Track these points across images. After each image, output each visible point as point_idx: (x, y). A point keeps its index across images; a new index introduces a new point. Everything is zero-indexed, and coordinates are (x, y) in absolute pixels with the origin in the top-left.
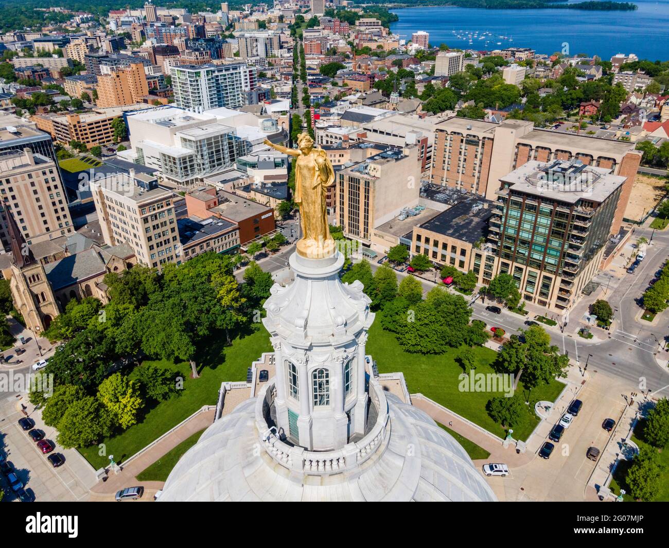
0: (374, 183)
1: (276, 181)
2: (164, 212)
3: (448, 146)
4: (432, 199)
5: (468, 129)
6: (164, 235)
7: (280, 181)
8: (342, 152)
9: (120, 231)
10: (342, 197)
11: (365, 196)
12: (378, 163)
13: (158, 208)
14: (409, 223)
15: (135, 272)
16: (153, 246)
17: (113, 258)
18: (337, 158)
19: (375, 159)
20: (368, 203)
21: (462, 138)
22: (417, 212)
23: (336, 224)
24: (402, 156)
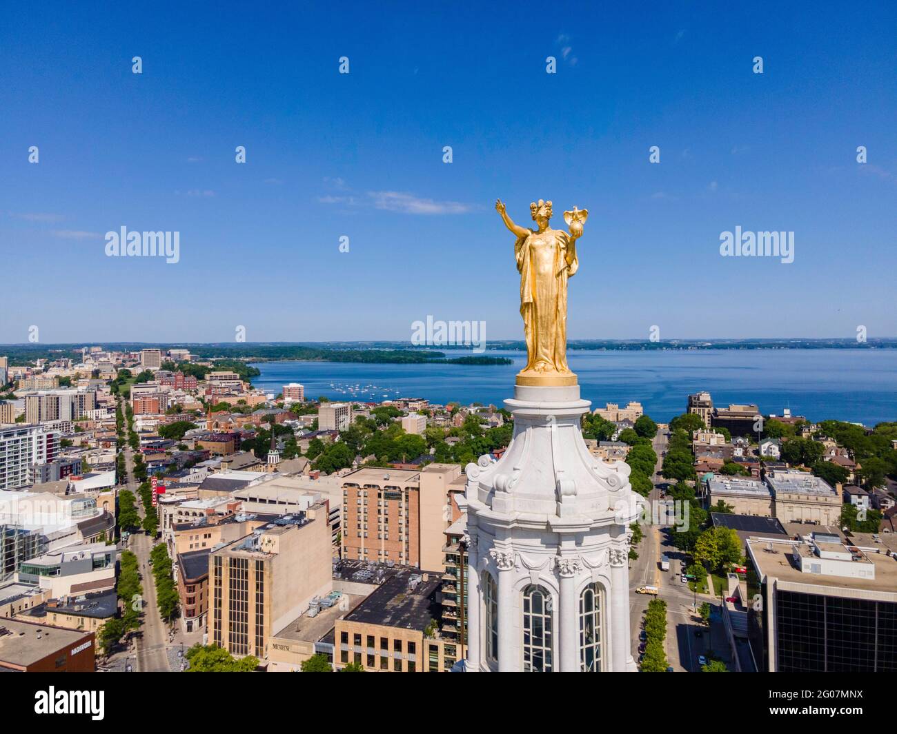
0: (270, 562)
1: (94, 591)
3: (362, 504)
4: (351, 580)
5: (385, 479)
7: (101, 590)
8: (208, 531)
10: (218, 593)
11: (257, 585)
12: (274, 533)
14: (325, 619)
18: (202, 539)
19: (268, 529)
20: (262, 595)
21: (379, 491)
22: (333, 601)
23: (207, 641)
24: (305, 521)
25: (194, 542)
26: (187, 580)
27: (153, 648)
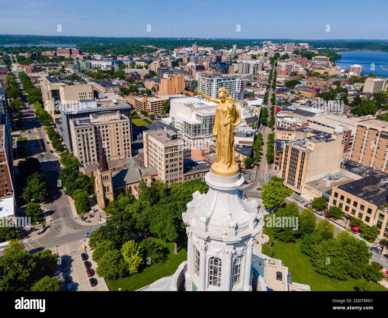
0: (308, 154)
1: (246, 145)
2: (177, 153)
3: (366, 137)
4: (350, 170)
5: (383, 127)
6: (175, 166)
7: (248, 145)
8: (290, 132)
9: (153, 160)
10: (286, 160)
11: (302, 161)
12: (313, 142)
13: (175, 150)
14: (330, 184)
15: (156, 184)
16: (168, 171)
17: (146, 174)
18: (287, 135)
19: (311, 139)
20: (303, 166)
21: (377, 133)
22: (338, 177)
23: (279, 176)
24: (330, 140)
25: (284, 136)
26: (277, 151)
27: (261, 171)
